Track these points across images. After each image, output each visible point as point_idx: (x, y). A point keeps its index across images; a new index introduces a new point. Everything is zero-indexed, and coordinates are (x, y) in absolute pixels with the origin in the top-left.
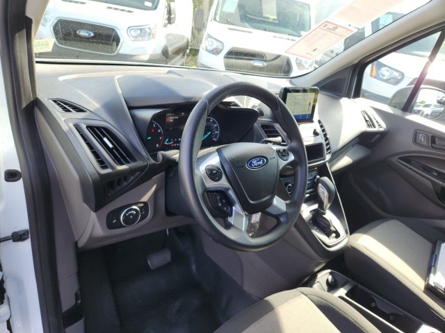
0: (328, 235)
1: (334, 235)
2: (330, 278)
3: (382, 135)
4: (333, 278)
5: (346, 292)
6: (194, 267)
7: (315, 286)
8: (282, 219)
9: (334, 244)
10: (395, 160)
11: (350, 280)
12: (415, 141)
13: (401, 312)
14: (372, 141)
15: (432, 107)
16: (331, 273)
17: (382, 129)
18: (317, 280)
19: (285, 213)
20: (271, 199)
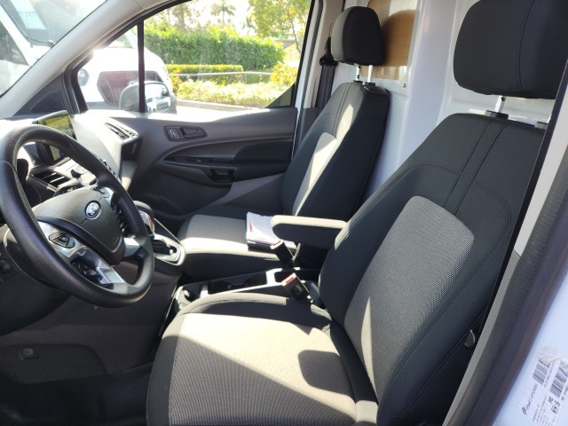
0: (168, 254)
1: (171, 251)
2: (186, 293)
3: (138, 141)
4: (189, 291)
5: (207, 292)
6: (15, 416)
7: (181, 307)
8: (141, 255)
9: (178, 257)
10: (162, 162)
11: (201, 283)
12: (169, 138)
13: (250, 275)
14: (133, 151)
15: (154, 100)
16: (184, 289)
17: (135, 137)
18: (179, 302)
19: (141, 248)
20: (123, 241)
